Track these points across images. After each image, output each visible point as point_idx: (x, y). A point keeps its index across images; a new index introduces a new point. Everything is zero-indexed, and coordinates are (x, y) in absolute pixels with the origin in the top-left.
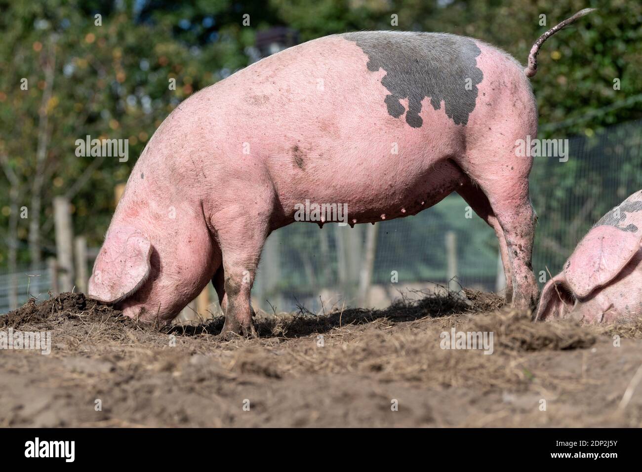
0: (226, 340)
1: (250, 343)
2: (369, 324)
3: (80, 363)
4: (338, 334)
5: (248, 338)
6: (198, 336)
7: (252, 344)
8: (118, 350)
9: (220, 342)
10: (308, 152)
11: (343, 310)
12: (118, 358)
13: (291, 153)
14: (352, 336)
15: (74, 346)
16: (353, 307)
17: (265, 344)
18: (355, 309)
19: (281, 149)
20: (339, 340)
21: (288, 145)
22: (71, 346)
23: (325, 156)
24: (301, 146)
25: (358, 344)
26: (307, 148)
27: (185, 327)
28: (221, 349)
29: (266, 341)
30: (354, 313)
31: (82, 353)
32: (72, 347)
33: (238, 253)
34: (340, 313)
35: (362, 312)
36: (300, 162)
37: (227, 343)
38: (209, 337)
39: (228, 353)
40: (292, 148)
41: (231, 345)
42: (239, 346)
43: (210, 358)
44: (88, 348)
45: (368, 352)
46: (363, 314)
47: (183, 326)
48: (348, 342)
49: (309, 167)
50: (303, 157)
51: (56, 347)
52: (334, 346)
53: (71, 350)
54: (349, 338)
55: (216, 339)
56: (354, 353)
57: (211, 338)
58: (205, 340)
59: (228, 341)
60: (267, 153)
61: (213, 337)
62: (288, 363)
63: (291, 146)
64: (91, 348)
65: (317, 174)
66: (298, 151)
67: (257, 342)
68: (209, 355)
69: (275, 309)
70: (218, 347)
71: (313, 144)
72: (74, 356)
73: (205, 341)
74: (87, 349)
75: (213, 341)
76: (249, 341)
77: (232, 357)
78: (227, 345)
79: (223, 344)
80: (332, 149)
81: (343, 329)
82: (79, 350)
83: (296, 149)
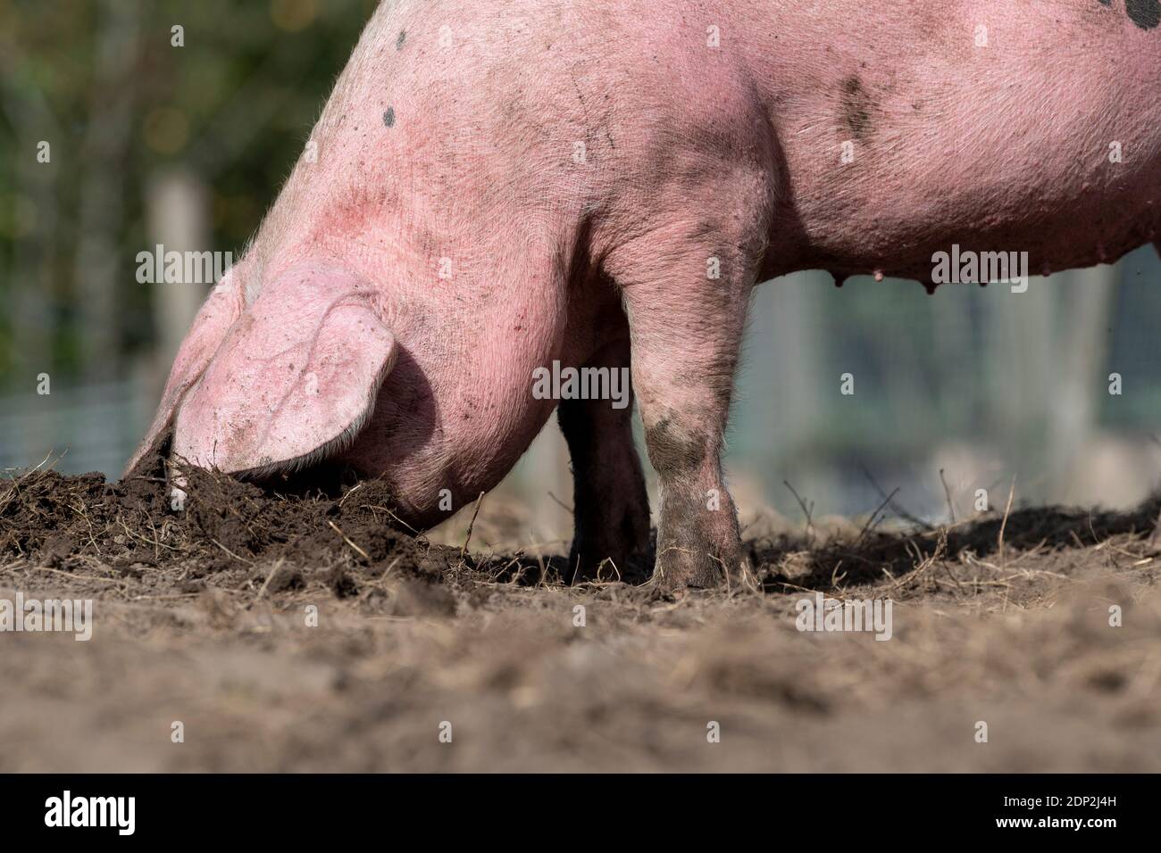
0: (667, 599)
1: (736, 608)
2: (1086, 553)
3: (245, 664)
4: (994, 583)
5: (730, 595)
6: (586, 587)
7: (743, 611)
8: (351, 629)
9: (650, 604)
10: (884, 94)
11: (1008, 511)
12: (355, 650)
13: (836, 95)
14: (1034, 589)
15: (224, 615)
16: (1036, 503)
17: (779, 612)
18: (1044, 510)
19: (814, 83)
20: (998, 601)
21: (833, 74)
22: (214, 617)
23: (928, 109)
24: (867, 78)
25: (1052, 612)
26: (882, 85)
27: (546, 559)
28: (653, 624)
29: (784, 603)
30: (1039, 519)
31: (248, 636)
32: (220, 620)
33: (690, 347)
34: (1000, 522)
35: (1064, 517)
36: (857, 121)
37: (670, 607)
38: (616, 591)
39: (673, 635)
40: (842, 83)
41: (681, 613)
42: (704, 615)
43: (621, 652)
44: (266, 621)
45: (1084, 635)
46: (1068, 524)
47: (540, 557)
48: (1025, 605)
49: (883, 135)
50: (868, 109)
51: (173, 618)
52: (984, 617)
53: (218, 628)
54: (1026, 593)
55: (638, 594)
56: (1043, 637)
57: (624, 593)
58: (604, 598)
59: (672, 601)
60: (775, 90)
61: (627, 591)
62: (850, 665)
63: (840, 77)
64: (273, 622)
65: (901, 157)
66: (857, 92)
67: (758, 606)
68: (617, 642)
69: (808, 506)
70: (645, 619)
71: (899, 76)
72: (226, 643)
73: (606, 602)
74: (261, 624)
75: (628, 601)
76: (733, 601)
77: (684, 649)
78: (670, 613)
79: (659, 610)
80: (947, 88)
81: (1010, 566)
82: (240, 629)
83: (853, 86)
